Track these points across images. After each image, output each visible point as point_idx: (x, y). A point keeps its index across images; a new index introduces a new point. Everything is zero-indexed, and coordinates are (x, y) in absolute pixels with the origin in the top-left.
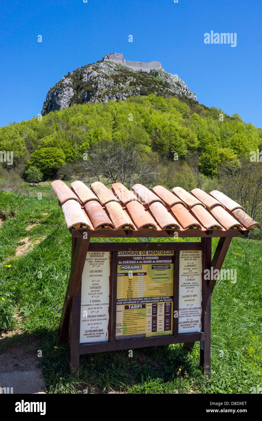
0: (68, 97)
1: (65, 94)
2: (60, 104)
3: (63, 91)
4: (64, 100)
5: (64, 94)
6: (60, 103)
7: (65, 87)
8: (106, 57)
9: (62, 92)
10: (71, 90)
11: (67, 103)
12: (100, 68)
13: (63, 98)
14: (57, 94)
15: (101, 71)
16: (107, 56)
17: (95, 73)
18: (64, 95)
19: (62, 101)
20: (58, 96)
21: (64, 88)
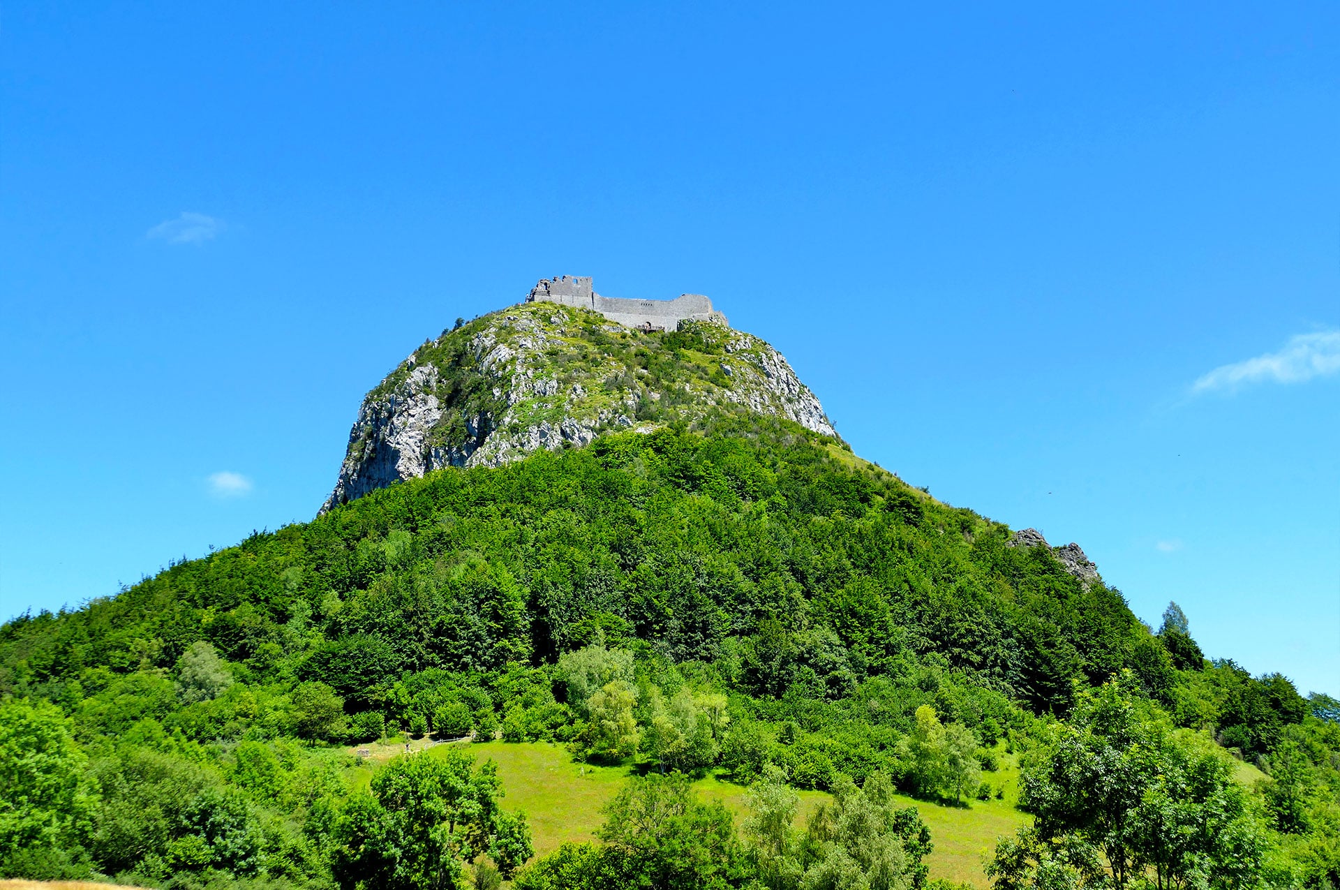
0: (422, 423)
1: (413, 416)
2: (398, 446)
3: (409, 405)
4: (410, 434)
5: (409, 414)
6: (398, 443)
7: (414, 395)
8: (542, 288)
9: (406, 410)
10: (433, 402)
11: (420, 441)
12: (518, 332)
13: (407, 429)
14: (391, 415)
15: (522, 342)
16: (546, 284)
17: (504, 352)
18: (411, 420)
19: (403, 438)
20: (393, 423)
21: (411, 398)
